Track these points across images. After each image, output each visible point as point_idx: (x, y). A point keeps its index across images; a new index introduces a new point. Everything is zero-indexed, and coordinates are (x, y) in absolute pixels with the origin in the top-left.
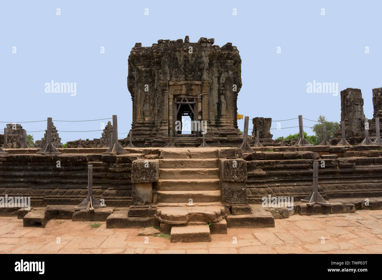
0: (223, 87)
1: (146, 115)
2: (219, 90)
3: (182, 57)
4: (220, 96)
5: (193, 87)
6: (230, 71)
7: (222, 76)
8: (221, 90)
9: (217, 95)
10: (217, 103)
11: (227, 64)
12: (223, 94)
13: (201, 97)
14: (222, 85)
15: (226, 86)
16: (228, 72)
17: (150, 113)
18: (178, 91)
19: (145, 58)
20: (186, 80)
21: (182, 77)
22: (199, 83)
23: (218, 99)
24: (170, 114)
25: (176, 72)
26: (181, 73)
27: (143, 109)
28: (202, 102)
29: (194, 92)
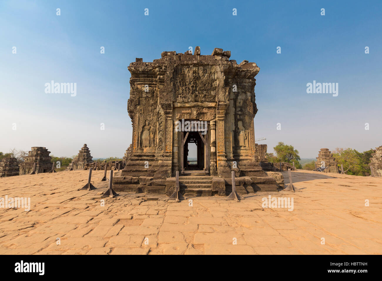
0: (240, 111)
2: (236, 115)
3: (191, 72)
4: (237, 122)
5: (205, 110)
6: (249, 92)
7: (238, 97)
8: (238, 114)
9: (233, 121)
10: (233, 131)
11: (245, 84)
12: (240, 120)
13: (214, 123)
14: (240, 109)
15: (244, 110)
16: (245, 93)
17: (150, 142)
18: (185, 116)
19: (146, 75)
20: (196, 101)
21: (191, 98)
22: (213, 105)
23: (235, 125)
24: (174, 145)
25: (183, 90)
26: (189, 92)
27: (141, 137)
28: (216, 130)
29: (205, 117)
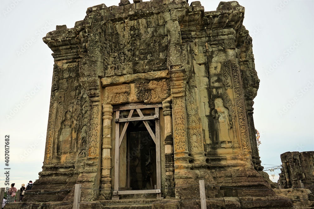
0: (216, 81)
1: (63, 151)
2: (209, 89)
3: (128, 29)
4: (214, 100)
5: (151, 85)
6: (231, 49)
7: (213, 60)
8: (214, 87)
9: (207, 100)
10: (207, 116)
11: (223, 37)
12: (218, 96)
13: (168, 104)
14: (216, 78)
15: (223, 79)
16: (224, 51)
17: (71, 145)
18: (121, 97)
19: (68, 47)
20: (135, 72)
21: (127, 68)
22: (163, 74)
23: (210, 106)
25: (115, 58)
26: (125, 59)
27: (58, 138)
28: (171, 115)
29: (153, 96)
